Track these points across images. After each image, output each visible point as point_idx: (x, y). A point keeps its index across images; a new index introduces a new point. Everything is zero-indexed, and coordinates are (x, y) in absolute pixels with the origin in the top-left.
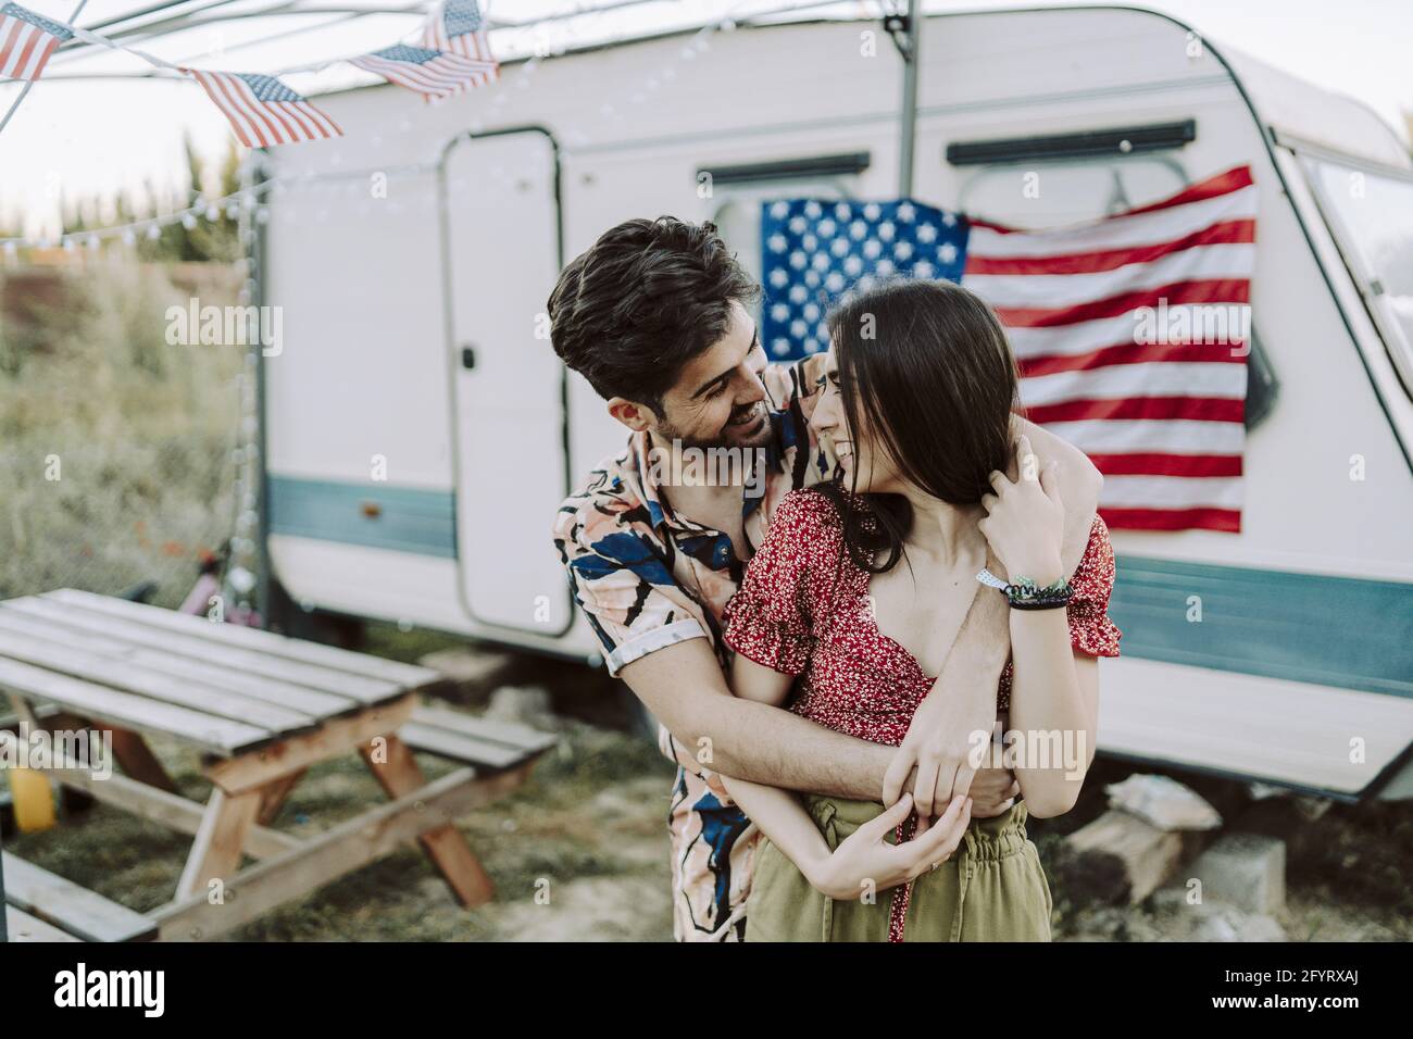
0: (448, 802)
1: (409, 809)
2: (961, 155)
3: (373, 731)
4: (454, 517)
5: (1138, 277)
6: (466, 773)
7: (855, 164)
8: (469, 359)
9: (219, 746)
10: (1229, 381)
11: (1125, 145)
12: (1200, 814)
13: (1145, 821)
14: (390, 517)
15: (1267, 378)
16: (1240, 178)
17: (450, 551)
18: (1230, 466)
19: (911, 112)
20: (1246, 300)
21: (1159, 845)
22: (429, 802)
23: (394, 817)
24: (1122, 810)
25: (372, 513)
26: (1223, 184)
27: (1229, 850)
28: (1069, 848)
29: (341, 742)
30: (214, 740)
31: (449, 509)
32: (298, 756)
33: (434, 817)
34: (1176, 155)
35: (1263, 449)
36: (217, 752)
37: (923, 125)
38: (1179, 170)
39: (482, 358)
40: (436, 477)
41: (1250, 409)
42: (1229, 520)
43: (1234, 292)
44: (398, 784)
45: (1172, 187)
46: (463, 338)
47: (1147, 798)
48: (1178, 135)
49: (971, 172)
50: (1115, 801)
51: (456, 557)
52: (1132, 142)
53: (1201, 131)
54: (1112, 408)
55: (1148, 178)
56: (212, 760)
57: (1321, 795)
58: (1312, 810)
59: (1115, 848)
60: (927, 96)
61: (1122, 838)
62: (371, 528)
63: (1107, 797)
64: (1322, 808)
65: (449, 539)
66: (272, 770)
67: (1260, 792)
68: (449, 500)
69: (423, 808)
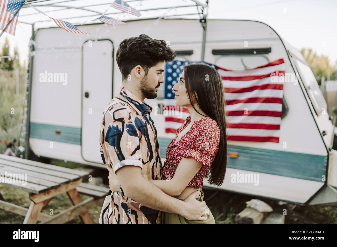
0: (88, 206)
1: (78, 207)
2: (215, 52)
3: (71, 187)
4: (81, 135)
5: (257, 83)
6: (92, 198)
7: (189, 53)
8: (87, 95)
9: (35, 191)
10: (278, 107)
11: (255, 52)
12: (268, 209)
13: (256, 210)
14: (62, 134)
15: (286, 107)
16: (281, 61)
17: (80, 143)
18: (277, 127)
19: (204, 42)
20: (282, 89)
21: (260, 216)
22: (83, 206)
23: (74, 209)
24: (250, 207)
25: (58, 133)
26: (278, 62)
27: (273, 217)
28: (239, 217)
29: (63, 190)
30: (33, 189)
31: (80, 133)
32: (53, 194)
33: (84, 210)
34: (266, 55)
35: (285, 123)
36: (34, 192)
37: (207, 45)
38: (267, 59)
39: (90, 95)
40: (78, 125)
41: (282, 114)
42: (276, 140)
43: (279, 87)
44: (75, 202)
45: (266, 63)
46: (85, 90)
47: (256, 205)
48: (267, 51)
49: (218, 56)
50: (248, 206)
51: (81, 145)
52: (256, 52)
53: (272, 50)
54: (250, 113)
55: (260, 60)
56: (32, 194)
57: (294, 204)
58: (292, 207)
59: (250, 217)
60: (208, 39)
61: (252, 214)
62: (58, 136)
63: (246, 204)
64: (294, 207)
65: (80, 140)
66: (47, 197)
67: (281, 203)
68: (80, 130)
69: (81, 207)
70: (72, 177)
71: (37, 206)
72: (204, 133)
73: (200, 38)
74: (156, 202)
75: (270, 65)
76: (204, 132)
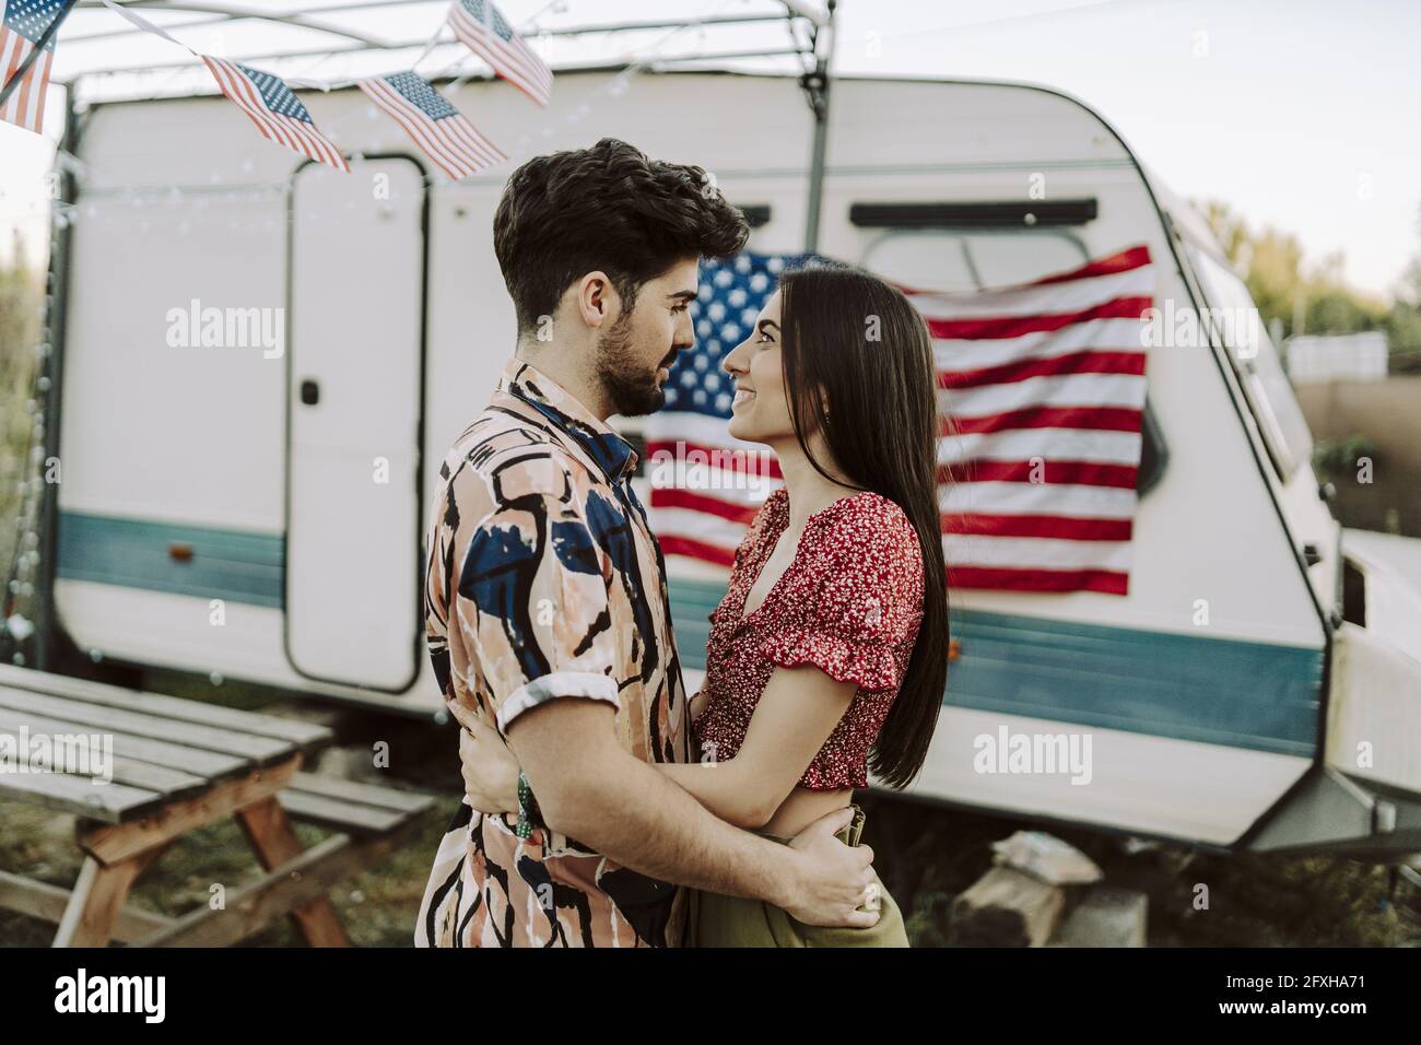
0: (327, 872)
1: (286, 878)
2: (864, 216)
3: (255, 791)
4: (284, 565)
5: (1041, 345)
6: (340, 839)
7: (755, 217)
8: (310, 393)
9: (103, 810)
10: (1123, 448)
11: (1030, 218)
12: (1082, 869)
13: (1032, 876)
14: (201, 562)
15: (1159, 446)
16: (1138, 257)
17: (278, 600)
18: (1119, 531)
19: (818, 171)
20: (1141, 372)
21: (1049, 900)
22: (305, 871)
23: (270, 888)
24: (1008, 866)
25: (182, 556)
26: (1124, 262)
27: (1099, 905)
28: (965, 905)
29: (223, 805)
30: (95, 803)
31: (278, 554)
32: (180, 823)
33: (311, 888)
34: (1079, 231)
35: (1152, 515)
36: (100, 817)
37: (831, 184)
38: (1081, 245)
39: (326, 394)
40: (272, 524)
41: (1143, 476)
42: (1115, 583)
43: (1132, 363)
44: (274, 853)
45: (1072, 261)
46: (301, 374)
47: (1034, 854)
48: (1079, 212)
49: (873, 234)
50: (999, 858)
51: (284, 607)
52: (1036, 215)
53: (1103, 210)
54: (1010, 471)
55: (1050, 252)
56: (91, 826)
57: (1185, 846)
58: (1177, 862)
59: (1013, 904)
60: (834, 157)
61: (1016, 894)
62: (180, 572)
63: (993, 853)
64: (1187, 860)
65: (278, 590)
66: (153, 837)
67: (1135, 846)
68: (279, 544)
69: (300, 878)
70: (263, 749)
71: (108, 878)
72: (854, 560)
73: (802, 157)
74: (678, 851)
75: (1094, 270)
76: (856, 555)
